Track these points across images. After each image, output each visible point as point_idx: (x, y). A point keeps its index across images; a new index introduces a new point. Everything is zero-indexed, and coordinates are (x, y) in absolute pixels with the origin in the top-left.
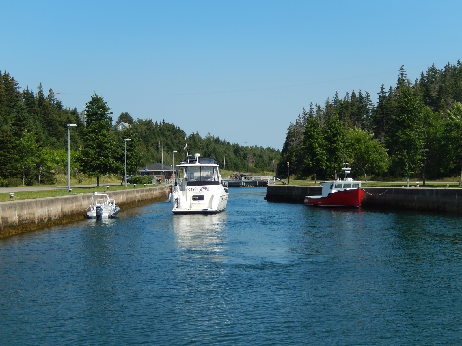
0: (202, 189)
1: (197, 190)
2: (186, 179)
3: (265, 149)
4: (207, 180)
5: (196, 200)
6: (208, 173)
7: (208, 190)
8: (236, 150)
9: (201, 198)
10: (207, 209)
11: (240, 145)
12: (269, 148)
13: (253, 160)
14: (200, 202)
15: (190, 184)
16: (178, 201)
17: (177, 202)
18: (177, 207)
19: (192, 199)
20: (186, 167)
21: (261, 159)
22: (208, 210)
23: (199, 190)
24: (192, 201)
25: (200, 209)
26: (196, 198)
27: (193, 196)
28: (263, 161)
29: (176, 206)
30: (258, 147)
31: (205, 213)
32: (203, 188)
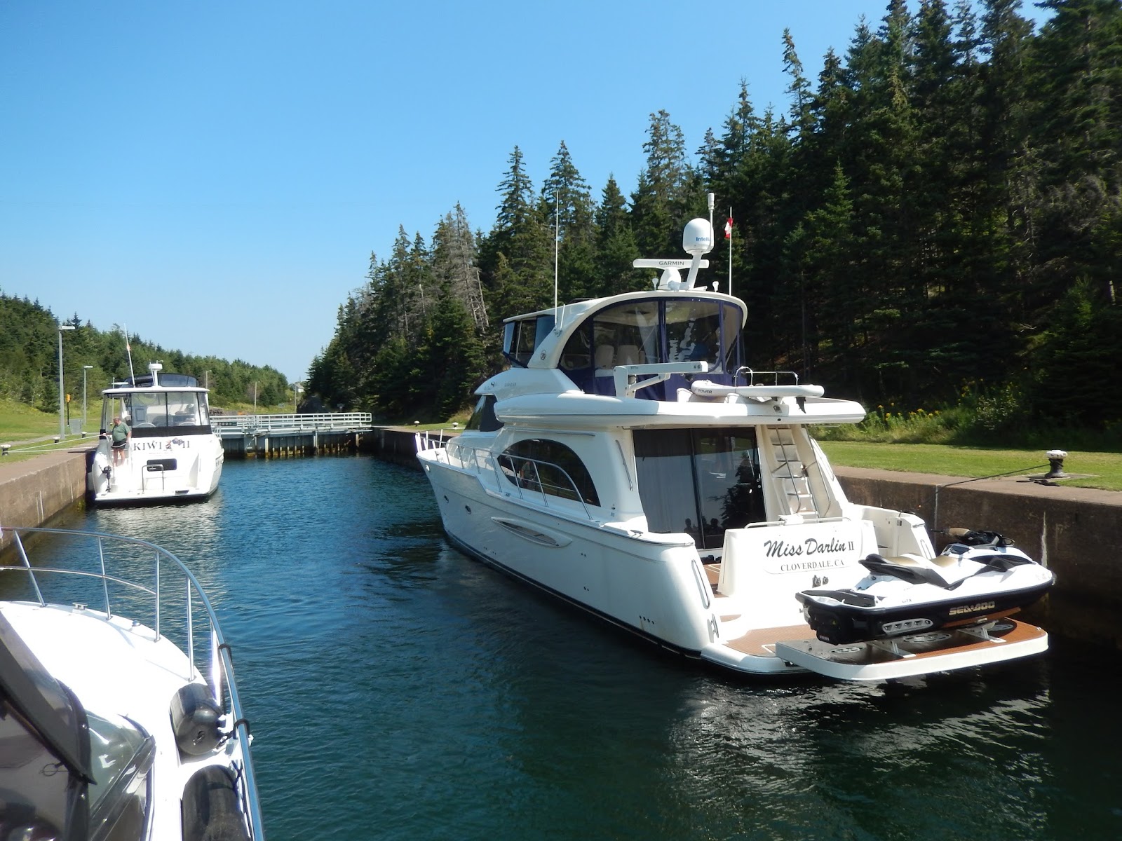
0: (172, 443)
1: (160, 447)
2: (129, 423)
3: (231, 363)
4: (181, 424)
5: (158, 469)
6: (182, 407)
7: (186, 445)
8: (177, 361)
9: (170, 465)
10: (187, 491)
11: (185, 355)
12: (239, 361)
13: (212, 381)
14: (167, 473)
15: (138, 433)
16: (111, 474)
17: (108, 477)
18: (109, 490)
19: (146, 468)
20: (130, 394)
21: (227, 379)
22: (189, 494)
23: (164, 447)
24: (148, 474)
25: (170, 492)
26: (154, 465)
27: (149, 462)
28: (233, 384)
29: (104, 486)
30: (218, 359)
31: (182, 500)
32: (174, 442)
